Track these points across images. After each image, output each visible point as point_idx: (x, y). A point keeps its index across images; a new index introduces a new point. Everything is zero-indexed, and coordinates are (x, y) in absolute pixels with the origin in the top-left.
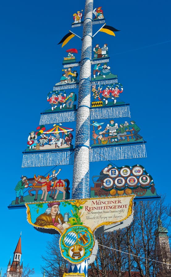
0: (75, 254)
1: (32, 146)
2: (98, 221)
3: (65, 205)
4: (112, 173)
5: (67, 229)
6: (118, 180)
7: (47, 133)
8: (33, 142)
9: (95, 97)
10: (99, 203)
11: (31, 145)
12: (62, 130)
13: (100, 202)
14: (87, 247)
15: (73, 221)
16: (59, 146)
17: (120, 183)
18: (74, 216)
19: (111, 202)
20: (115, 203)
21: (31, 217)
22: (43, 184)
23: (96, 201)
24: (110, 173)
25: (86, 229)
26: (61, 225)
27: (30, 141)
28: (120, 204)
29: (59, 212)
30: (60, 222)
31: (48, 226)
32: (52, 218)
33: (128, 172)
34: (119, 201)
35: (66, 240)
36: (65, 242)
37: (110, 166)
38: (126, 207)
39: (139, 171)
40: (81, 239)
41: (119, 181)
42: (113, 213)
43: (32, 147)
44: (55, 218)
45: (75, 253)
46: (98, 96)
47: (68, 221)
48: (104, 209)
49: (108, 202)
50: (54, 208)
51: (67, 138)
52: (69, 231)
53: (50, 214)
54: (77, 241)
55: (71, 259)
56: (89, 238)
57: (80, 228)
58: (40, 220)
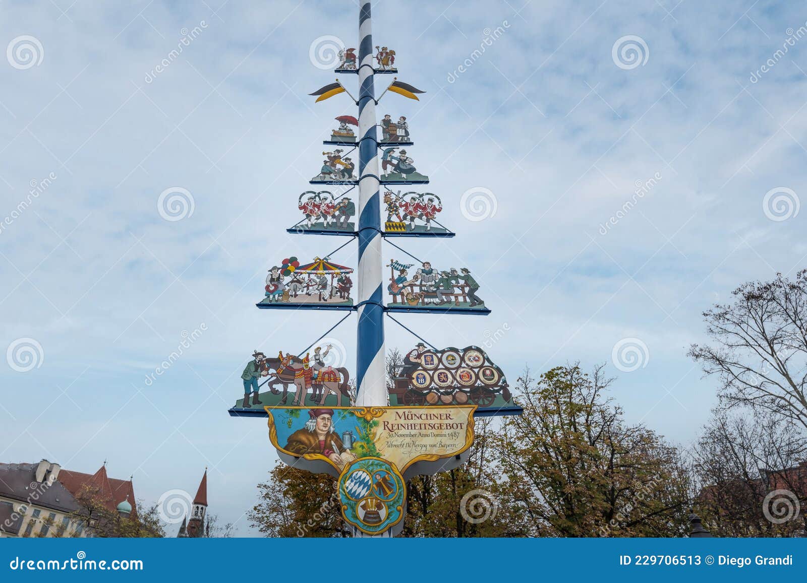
0: (370, 516)
1: (274, 294)
2: (410, 452)
3: (344, 417)
4: (426, 361)
5: (351, 464)
6: (439, 376)
8: (276, 287)
10: (410, 417)
11: (271, 291)
12: (332, 270)
13: (412, 415)
14: (392, 503)
15: (361, 448)
16: (325, 299)
17: (444, 381)
18: (363, 439)
19: (432, 415)
20: (439, 418)
21: (276, 434)
22: (297, 372)
23: (404, 412)
24: (422, 360)
25: (386, 465)
26: (338, 456)
27: (271, 285)
28: (449, 421)
29: (332, 429)
30: (335, 448)
31: (312, 455)
32: (318, 438)
33: (455, 359)
34: (448, 415)
35: (349, 485)
36: (348, 489)
37: (422, 348)
38: (461, 428)
39: (477, 358)
40: (379, 485)
41: (442, 376)
42: (439, 439)
43: (274, 297)
44: (326, 441)
45: (369, 514)
47: (352, 448)
48: (421, 429)
49: (427, 415)
50: (323, 419)
51: (341, 284)
52: (354, 467)
53: (315, 430)
54: (372, 489)
55: (361, 525)
56: (395, 485)
57: (376, 463)
58: (295, 441)
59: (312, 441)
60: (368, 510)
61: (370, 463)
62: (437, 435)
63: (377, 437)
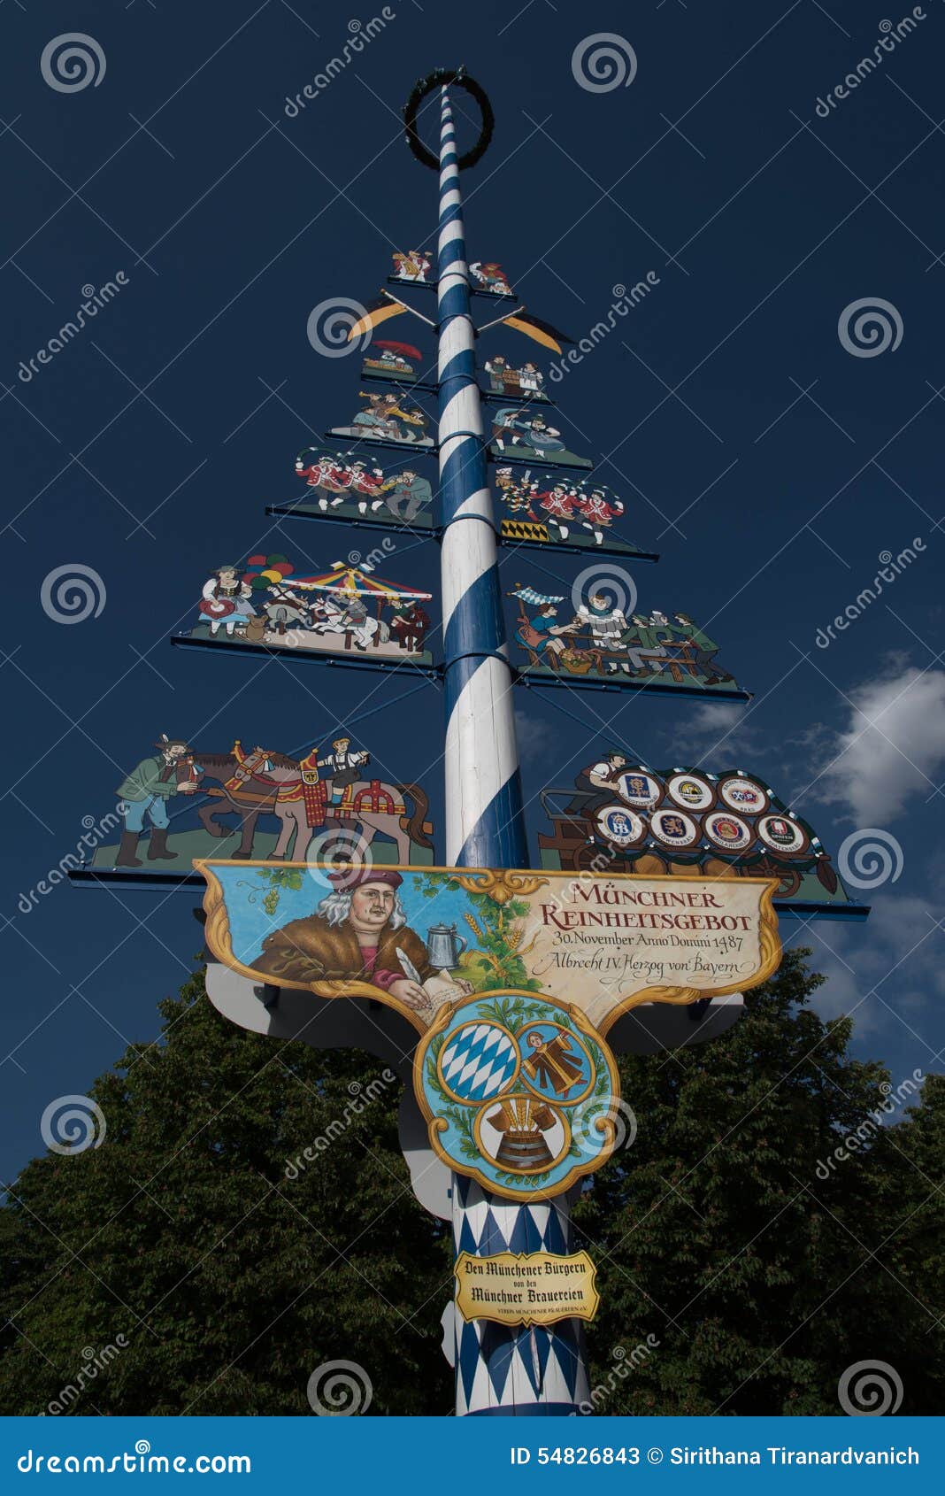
0: (514, 1146)
1: (224, 620)
2: (621, 980)
3: (430, 891)
4: (629, 788)
5: (454, 1007)
6: (663, 822)
7: (304, 585)
8: (230, 607)
9: (513, 507)
10: (611, 898)
11: (218, 616)
12: (379, 590)
13: (616, 893)
15: (482, 968)
16: (363, 645)
17: (676, 835)
18: (484, 943)
19: (667, 897)
20: (687, 904)
21: (228, 930)
22: (282, 789)
23: (596, 887)
24: (622, 786)
25: (559, 1012)
26: (417, 986)
27: (215, 602)
28: (711, 911)
29: (398, 920)
30: (406, 966)
31: (339, 983)
32: (357, 942)
33: (701, 793)
34: (709, 898)
35: (455, 1064)
36: (449, 1075)
37: (618, 762)
38: (746, 928)
39: (749, 796)
40: (539, 1062)
41: (670, 824)
42: (695, 950)
43: (223, 626)
44: (379, 949)
45: (518, 1141)
46: (526, 507)
47: (456, 967)
48: (643, 926)
49: (655, 895)
50: (370, 894)
51: (402, 620)
52: (461, 1016)
53: (347, 922)
54: (520, 1072)
55: (490, 1172)
56: (584, 1060)
57: (525, 1006)
58: (285, 948)
59: (340, 949)
60: (512, 1129)
61: (511, 1006)
62: (686, 942)
63: (527, 940)
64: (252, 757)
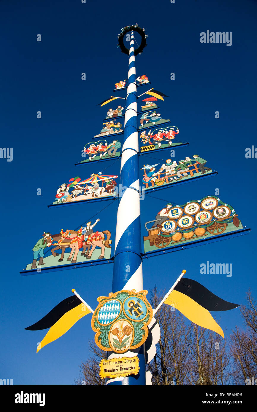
4: (172, 213)
7: (83, 183)
8: (63, 194)
9: (145, 142)
11: (60, 197)
12: (103, 179)
16: (97, 195)
22: (72, 240)
24: (170, 214)
27: (60, 194)
33: (195, 208)
37: (169, 206)
39: (211, 204)
41: (184, 221)
43: (61, 200)
46: (149, 141)
51: (109, 185)
64: (65, 233)
